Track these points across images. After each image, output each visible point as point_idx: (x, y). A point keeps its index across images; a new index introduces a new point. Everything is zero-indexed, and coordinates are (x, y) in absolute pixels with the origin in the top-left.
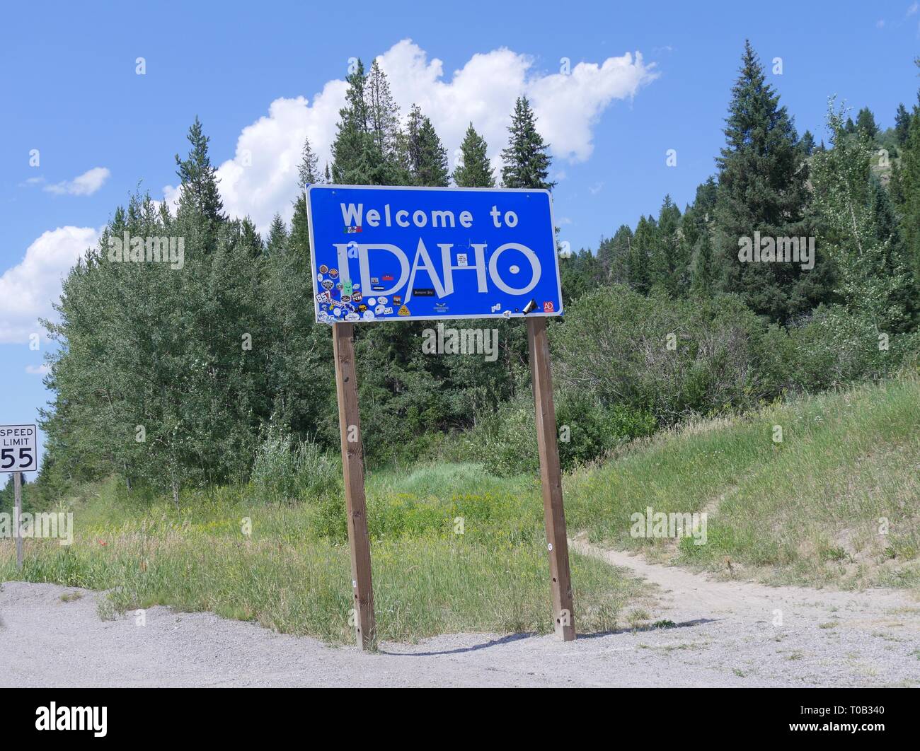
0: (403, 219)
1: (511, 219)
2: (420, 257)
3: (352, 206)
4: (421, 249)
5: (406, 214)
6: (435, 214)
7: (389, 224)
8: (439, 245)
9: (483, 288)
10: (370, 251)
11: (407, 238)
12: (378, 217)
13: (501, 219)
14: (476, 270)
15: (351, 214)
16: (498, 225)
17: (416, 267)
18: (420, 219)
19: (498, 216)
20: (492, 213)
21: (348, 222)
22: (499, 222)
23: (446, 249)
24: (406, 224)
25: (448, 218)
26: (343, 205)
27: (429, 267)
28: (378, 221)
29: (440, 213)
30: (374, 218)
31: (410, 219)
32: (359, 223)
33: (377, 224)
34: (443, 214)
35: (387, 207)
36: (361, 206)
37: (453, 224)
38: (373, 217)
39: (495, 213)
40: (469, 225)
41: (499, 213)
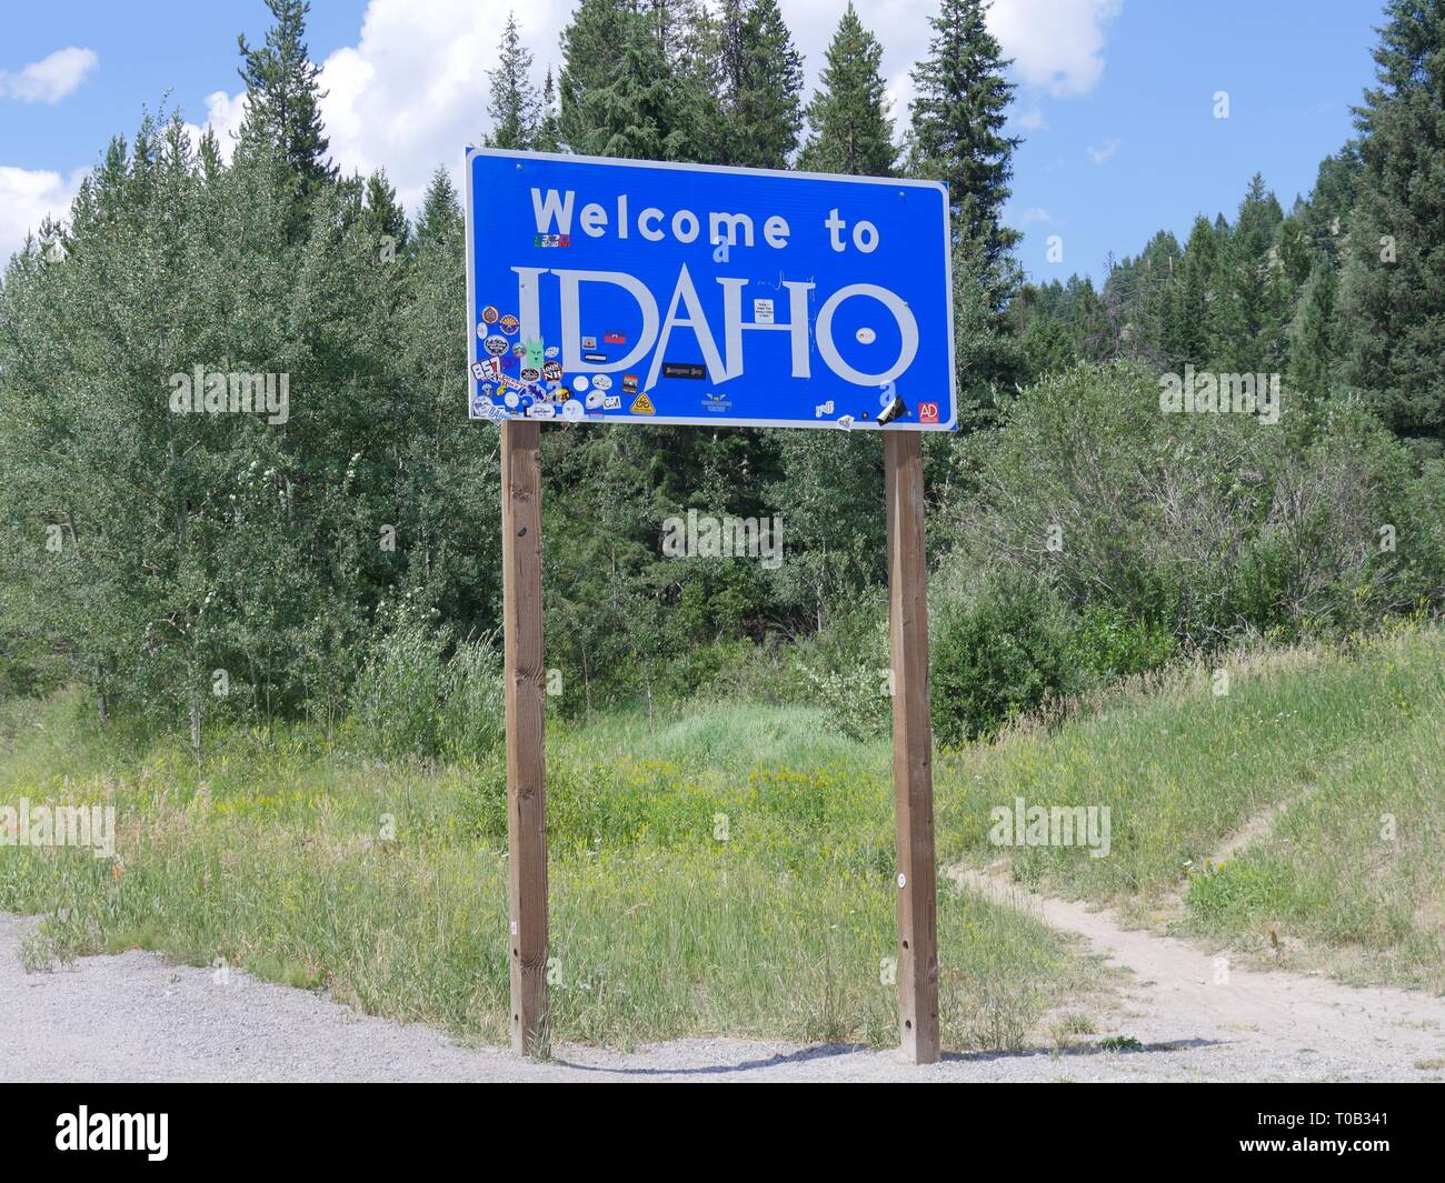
0: (653, 225)
1: (866, 237)
2: (682, 301)
3: (553, 194)
4: (685, 286)
5: (659, 215)
6: (715, 219)
7: (623, 233)
8: (719, 280)
9: (801, 368)
10: (582, 284)
11: (657, 265)
12: (603, 219)
13: (846, 235)
14: (789, 333)
15: (551, 210)
16: (838, 246)
17: (671, 321)
18: (686, 226)
19: (840, 230)
20: (828, 224)
21: (543, 225)
22: (841, 241)
23: (732, 288)
24: (658, 236)
25: (740, 228)
26: (536, 193)
27: (698, 322)
28: (602, 226)
29: (725, 217)
30: (596, 220)
31: (665, 225)
32: (565, 228)
33: (599, 233)
34: (732, 221)
35: (622, 201)
36: (570, 195)
37: (749, 241)
38: (593, 219)
39: (834, 223)
40: (782, 244)
41: (842, 224)
